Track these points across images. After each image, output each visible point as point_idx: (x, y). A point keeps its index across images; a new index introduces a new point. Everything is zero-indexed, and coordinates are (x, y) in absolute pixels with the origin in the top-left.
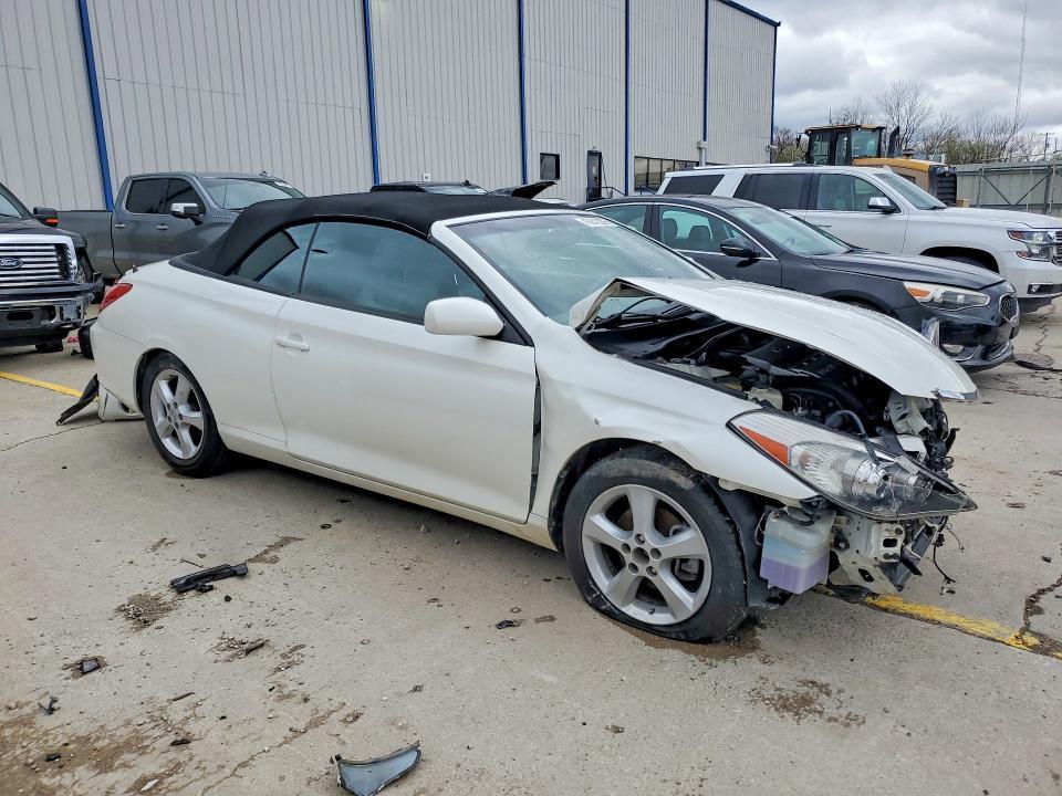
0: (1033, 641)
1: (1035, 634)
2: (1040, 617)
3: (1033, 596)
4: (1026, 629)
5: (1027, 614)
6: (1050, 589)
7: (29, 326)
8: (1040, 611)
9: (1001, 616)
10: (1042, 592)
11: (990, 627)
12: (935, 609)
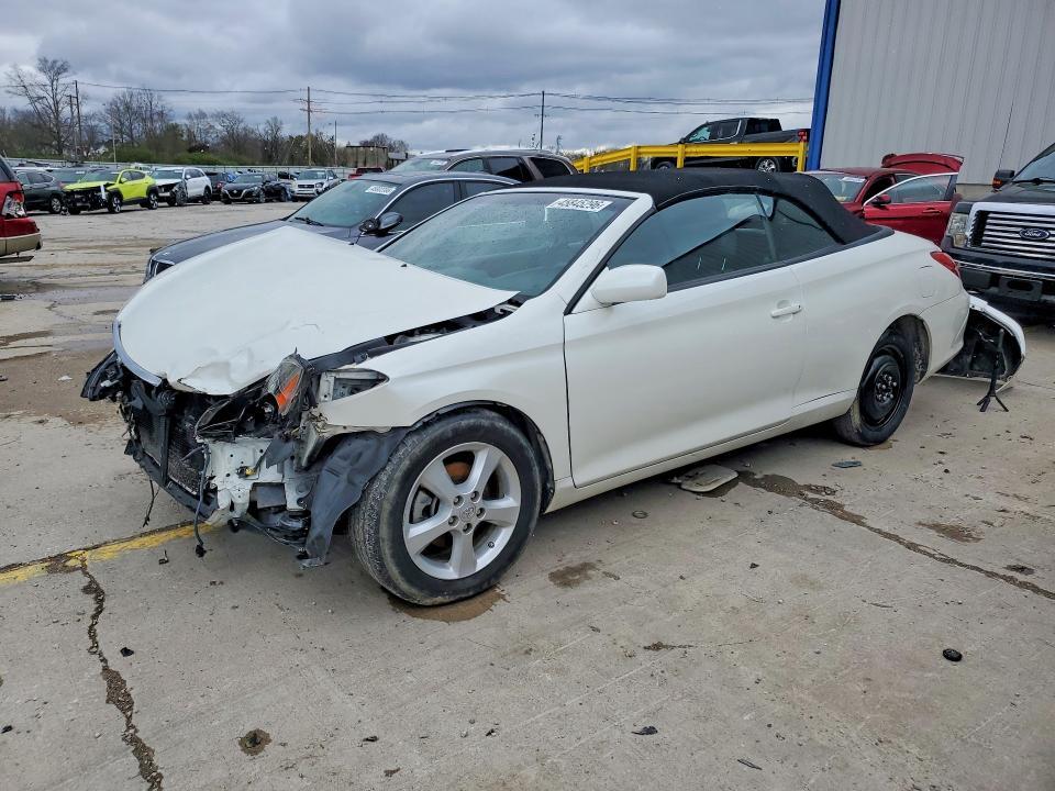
0: (71, 563)
1: (74, 569)
2: (82, 586)
3: (102, 600)
4: (83, 568)
5: (93, 581)
6: (95, 617)
7: (1028, 298)
8: (86, 590)
9: (108, 567)
10: (99, 610)
11: (107, 554)
12: (155, 544)
